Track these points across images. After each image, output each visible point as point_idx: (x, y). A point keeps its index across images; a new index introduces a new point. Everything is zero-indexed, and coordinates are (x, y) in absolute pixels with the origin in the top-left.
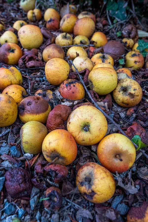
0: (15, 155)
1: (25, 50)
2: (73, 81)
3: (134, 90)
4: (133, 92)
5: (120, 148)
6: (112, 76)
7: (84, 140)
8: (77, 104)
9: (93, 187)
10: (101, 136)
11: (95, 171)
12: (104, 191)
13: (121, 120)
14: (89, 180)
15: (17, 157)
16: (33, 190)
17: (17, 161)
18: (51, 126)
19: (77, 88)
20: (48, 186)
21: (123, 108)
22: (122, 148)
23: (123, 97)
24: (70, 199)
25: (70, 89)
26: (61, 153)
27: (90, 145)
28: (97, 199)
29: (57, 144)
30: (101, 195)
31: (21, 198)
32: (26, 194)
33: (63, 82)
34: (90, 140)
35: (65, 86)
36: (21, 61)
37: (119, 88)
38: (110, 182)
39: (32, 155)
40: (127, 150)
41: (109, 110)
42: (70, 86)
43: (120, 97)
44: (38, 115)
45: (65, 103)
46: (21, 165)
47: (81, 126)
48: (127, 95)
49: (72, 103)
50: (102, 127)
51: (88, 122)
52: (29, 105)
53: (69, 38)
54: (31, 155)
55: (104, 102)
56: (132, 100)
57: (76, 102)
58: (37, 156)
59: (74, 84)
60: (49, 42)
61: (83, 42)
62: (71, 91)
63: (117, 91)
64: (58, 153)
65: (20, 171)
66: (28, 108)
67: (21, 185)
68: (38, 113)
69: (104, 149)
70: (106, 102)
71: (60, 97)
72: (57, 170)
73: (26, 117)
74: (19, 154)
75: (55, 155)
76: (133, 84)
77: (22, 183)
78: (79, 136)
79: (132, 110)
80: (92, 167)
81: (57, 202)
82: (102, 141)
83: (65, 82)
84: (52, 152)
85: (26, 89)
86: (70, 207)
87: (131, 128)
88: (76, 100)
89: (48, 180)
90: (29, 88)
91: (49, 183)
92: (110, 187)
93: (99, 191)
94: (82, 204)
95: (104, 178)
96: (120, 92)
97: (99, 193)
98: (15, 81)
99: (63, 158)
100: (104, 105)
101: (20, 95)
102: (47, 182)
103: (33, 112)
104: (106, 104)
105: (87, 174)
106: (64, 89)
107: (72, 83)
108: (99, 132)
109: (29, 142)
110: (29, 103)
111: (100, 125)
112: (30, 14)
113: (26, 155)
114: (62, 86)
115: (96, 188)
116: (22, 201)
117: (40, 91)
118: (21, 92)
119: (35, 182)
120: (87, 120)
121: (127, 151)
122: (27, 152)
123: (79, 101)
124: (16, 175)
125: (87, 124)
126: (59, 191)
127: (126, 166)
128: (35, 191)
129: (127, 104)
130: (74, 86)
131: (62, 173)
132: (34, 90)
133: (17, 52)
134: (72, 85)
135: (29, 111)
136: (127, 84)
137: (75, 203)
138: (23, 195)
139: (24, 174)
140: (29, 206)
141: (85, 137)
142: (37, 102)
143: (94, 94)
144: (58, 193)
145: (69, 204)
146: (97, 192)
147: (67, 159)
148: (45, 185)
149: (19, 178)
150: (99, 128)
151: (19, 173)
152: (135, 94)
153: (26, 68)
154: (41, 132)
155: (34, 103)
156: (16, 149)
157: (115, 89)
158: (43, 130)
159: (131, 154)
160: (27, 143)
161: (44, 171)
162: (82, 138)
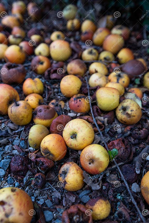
0: (23, 147)
1: (55, 62)
2: (81, 96)
3: (131, 111)
4: (129, 112)
5: (94, 155)
6: (114, 96)
7: (71, 145)
8: (79, 116)
9: (66, 178)
10: (85, 145)
11: (71, 168)
12: (72, 182)
13: (117, 135)
14: (65, 173)
15: (23, 149)
16: (28, 172)
17: (23, 151)
18: (53, 130)
19: (82, 103)
20: (38, 172)
21: (123, 125)
22: (95, 156)
23: (121, 115)
24: (51, 184)
25: (77, 102)
26: (50, 150)
27: (77, 150)
28: (67, 187)
29: (49, 144)
30: (70, 184)
31: (19, 175)
32: (23, 174)
33: (73, 96)
34: (75, 145)
35: (73, 100)
36: (46, 73)
37: (120, 107)
38: (78, 177)
39: (35, 149)
40: (99, 157)
41: (107, 125)
42: (77, 100)
43: (120, 115)
44: (45, 121)
45: (71, 113)
46: (24, 154)
47: (70, 134)
48: (125, 114)
49: (76, 115)
50: (85, 138)
51: (76, 132)
52: (40, 112)
53: (95, 54)
54: (33, 149)
55: (105, 117)
56: (129, 119)
57: (79, 114)
58: (37, 151)
59: (80, 99)
60: (76, 56)
61: (107, 58)
62: (77, 105)
63: (118, 109)
64: (49, 151)
65: (21, 158)
66: (39, 114)
67: (19, 166)
68: (45, 119)
69: (83, 154)
70: (106, 118)
71: (68, 109)
72: (44, 162)
73: (37, 121)
74: (26, 147)
75: (47, 151)
76: (131, 105)
77: (20, 166)
78: (68, 141)
79: (129, 128)
80: (70, 165)
81: (40, 183)
82: (85, 148)
83: (74, 97)
84: (45, 149)
85: (43, 98)
86: (50, 189)
87: (113, 142)
88: (79, 113)
89: (38, 167)
90: (46, 97)
91: (39, 170)
92: (77, 180)
93: (69, 182)
94: (59, 190)
95: (74, 173)
96: (120, 110)
97: (68, 183)
98: (36, 90)
99: (53, 155)
100: (103, 120)
101: (37, 103)
102: (37, 168)
103: (41, 118)
104: (106, 119)
105: (65, 169)
106: (72, 102)
107: (80, 98)
108: (83, 141)
109: (32, 139)
110: (40, 111)
111: (84, 136)
112: (69, 24)
113: (30, 148)
114: (72, 99)
115: (67, 179)
116: (19, 178)
117: (54, 101)
118: (38, 101)
119: (29, 167)
120: (75, 130)
121: (98, 159)
122: (31, 146)
123: (82, 114)
124: (18, 160)
125: (75, 133)
126: (44, 176)
127: (96, 170)
128: (29, 173)
129: (125, 122)
130: (80, 101)
131: (47, 164)
132: (50, 99)
133: (45, 65)
134: (78, 100)
135: (39, 117)
136: (126, 104)
137: (54, 187)
138: (20, 174)
139: (23, 160)
140: (23, 182)
141: (72, 143)
142: (46, 111)
143: (97, 109)
144: (42, 177)
145: (49, 187)
146: (67, 182)
147: (55, 156)
148: (36, 171)
149: (19, 162)
150: (83, 138)
151: (20, 159)
152: (131, 114)
153: (50, 79)
154: (42, 134)
155: (43, 111)
156: (24, 143)
157: (117, 107)
158: (44, 133)
159: (101, 162)
160: (31, 139)
161: (36, 161)
162: (70, 143)
